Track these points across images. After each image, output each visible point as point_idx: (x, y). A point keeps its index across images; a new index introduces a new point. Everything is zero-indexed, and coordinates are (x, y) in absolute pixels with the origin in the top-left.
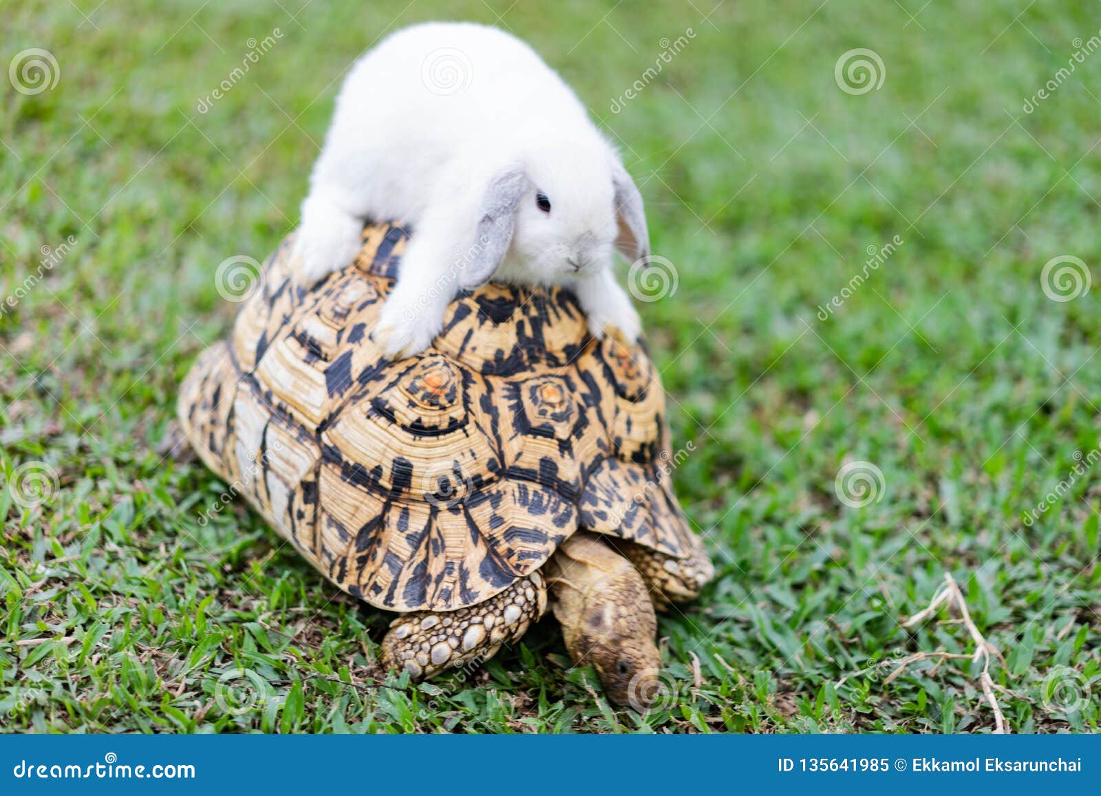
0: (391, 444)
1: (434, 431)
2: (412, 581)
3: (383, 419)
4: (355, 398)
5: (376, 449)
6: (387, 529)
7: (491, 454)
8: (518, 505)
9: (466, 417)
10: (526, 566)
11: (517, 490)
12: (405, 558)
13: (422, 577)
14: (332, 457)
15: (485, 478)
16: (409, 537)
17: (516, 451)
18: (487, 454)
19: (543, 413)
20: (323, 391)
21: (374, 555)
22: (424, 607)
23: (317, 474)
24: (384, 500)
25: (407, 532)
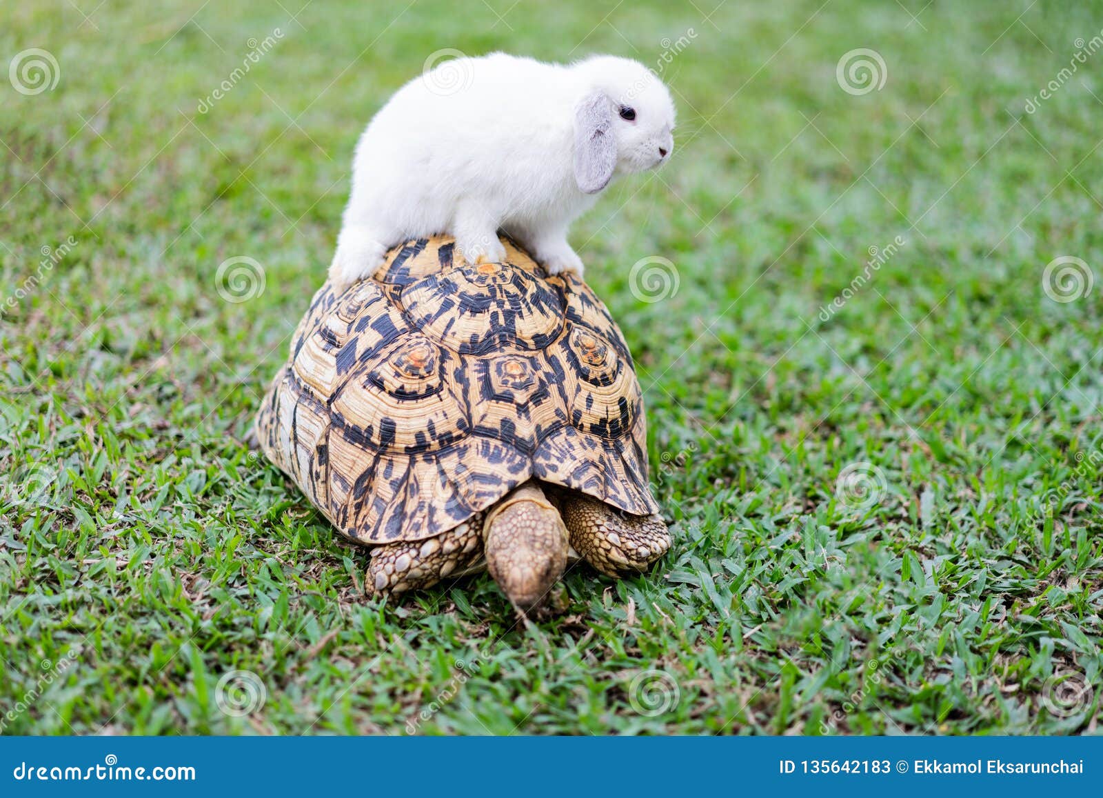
0: (380, 408)
1: (414, 396)
2: (392, 518)
3: (375, 388)
4: (356, 374)
5: (368, 412)
6: (376, 478)
7: (460, 415)
8: (480, 456)
9: (441, 385)
10: (481, 503)
11: (480, 444)
12: (388, 500)
13: (400, 514)
14: (338, 423)
15: (454, 435)
16: (392, 483)
17: (482, 413)
18: (456, 414)
19: (505, 382)
20: (334, 370)
21: (366, 501)
22: (399, 538)
23: (327, 438)
24: (375, 454)
25: (391, 479)
